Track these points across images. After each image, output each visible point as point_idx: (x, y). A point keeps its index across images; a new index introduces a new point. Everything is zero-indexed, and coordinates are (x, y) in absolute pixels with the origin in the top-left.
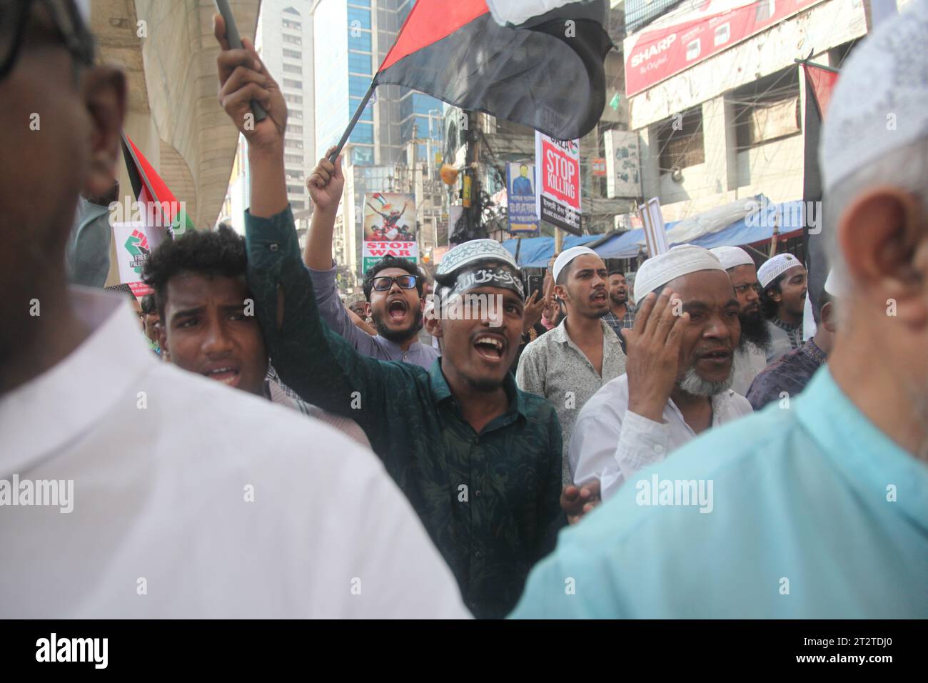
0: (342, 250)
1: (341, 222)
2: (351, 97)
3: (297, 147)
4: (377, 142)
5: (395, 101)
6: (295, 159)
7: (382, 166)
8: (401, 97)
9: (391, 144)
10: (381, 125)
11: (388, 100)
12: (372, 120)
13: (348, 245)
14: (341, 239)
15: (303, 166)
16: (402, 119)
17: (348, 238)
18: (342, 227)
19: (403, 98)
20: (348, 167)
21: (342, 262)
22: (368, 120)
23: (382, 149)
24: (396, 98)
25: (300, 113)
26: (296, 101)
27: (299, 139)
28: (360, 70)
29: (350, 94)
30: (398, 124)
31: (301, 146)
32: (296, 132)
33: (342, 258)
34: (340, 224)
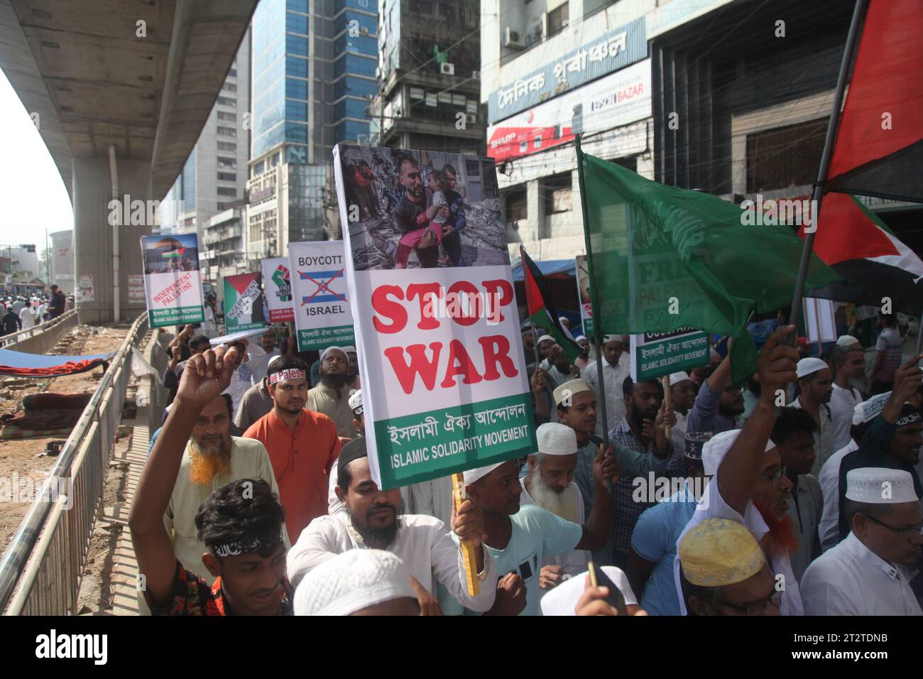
0: (275, 241)
1: (275, 215)
2: (288, 99)
3: (230, 135)
4: (311, 142)
5: (329, 104)
6: (227, 147)
7: (315, 164)
8: (335, 100)
9: (325, 144)
10: (315, 125)
11: (322, 102)
12: (307, 120)
13: (281, 238)
14: (275, 232)
15: (235, 153)
16: (335, 121)
17: (281, 231)
18: (275, 220)
19: (337, 102)
20: (283, 164)
21: (275, 253)
22: (303, 121)
23: (315, 149)
24: (330, 101)
25: (235, 101)
26: (230, 89)
27: (233, 127)
28: (297, 73)
29: (286, 96)
30: (332, 125)
31: (234, 134)
32: (229, 119)
33: (275, 249)
34: (274, 217)
